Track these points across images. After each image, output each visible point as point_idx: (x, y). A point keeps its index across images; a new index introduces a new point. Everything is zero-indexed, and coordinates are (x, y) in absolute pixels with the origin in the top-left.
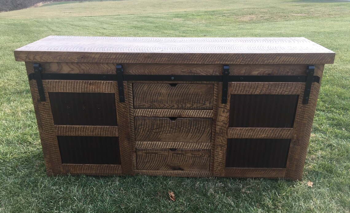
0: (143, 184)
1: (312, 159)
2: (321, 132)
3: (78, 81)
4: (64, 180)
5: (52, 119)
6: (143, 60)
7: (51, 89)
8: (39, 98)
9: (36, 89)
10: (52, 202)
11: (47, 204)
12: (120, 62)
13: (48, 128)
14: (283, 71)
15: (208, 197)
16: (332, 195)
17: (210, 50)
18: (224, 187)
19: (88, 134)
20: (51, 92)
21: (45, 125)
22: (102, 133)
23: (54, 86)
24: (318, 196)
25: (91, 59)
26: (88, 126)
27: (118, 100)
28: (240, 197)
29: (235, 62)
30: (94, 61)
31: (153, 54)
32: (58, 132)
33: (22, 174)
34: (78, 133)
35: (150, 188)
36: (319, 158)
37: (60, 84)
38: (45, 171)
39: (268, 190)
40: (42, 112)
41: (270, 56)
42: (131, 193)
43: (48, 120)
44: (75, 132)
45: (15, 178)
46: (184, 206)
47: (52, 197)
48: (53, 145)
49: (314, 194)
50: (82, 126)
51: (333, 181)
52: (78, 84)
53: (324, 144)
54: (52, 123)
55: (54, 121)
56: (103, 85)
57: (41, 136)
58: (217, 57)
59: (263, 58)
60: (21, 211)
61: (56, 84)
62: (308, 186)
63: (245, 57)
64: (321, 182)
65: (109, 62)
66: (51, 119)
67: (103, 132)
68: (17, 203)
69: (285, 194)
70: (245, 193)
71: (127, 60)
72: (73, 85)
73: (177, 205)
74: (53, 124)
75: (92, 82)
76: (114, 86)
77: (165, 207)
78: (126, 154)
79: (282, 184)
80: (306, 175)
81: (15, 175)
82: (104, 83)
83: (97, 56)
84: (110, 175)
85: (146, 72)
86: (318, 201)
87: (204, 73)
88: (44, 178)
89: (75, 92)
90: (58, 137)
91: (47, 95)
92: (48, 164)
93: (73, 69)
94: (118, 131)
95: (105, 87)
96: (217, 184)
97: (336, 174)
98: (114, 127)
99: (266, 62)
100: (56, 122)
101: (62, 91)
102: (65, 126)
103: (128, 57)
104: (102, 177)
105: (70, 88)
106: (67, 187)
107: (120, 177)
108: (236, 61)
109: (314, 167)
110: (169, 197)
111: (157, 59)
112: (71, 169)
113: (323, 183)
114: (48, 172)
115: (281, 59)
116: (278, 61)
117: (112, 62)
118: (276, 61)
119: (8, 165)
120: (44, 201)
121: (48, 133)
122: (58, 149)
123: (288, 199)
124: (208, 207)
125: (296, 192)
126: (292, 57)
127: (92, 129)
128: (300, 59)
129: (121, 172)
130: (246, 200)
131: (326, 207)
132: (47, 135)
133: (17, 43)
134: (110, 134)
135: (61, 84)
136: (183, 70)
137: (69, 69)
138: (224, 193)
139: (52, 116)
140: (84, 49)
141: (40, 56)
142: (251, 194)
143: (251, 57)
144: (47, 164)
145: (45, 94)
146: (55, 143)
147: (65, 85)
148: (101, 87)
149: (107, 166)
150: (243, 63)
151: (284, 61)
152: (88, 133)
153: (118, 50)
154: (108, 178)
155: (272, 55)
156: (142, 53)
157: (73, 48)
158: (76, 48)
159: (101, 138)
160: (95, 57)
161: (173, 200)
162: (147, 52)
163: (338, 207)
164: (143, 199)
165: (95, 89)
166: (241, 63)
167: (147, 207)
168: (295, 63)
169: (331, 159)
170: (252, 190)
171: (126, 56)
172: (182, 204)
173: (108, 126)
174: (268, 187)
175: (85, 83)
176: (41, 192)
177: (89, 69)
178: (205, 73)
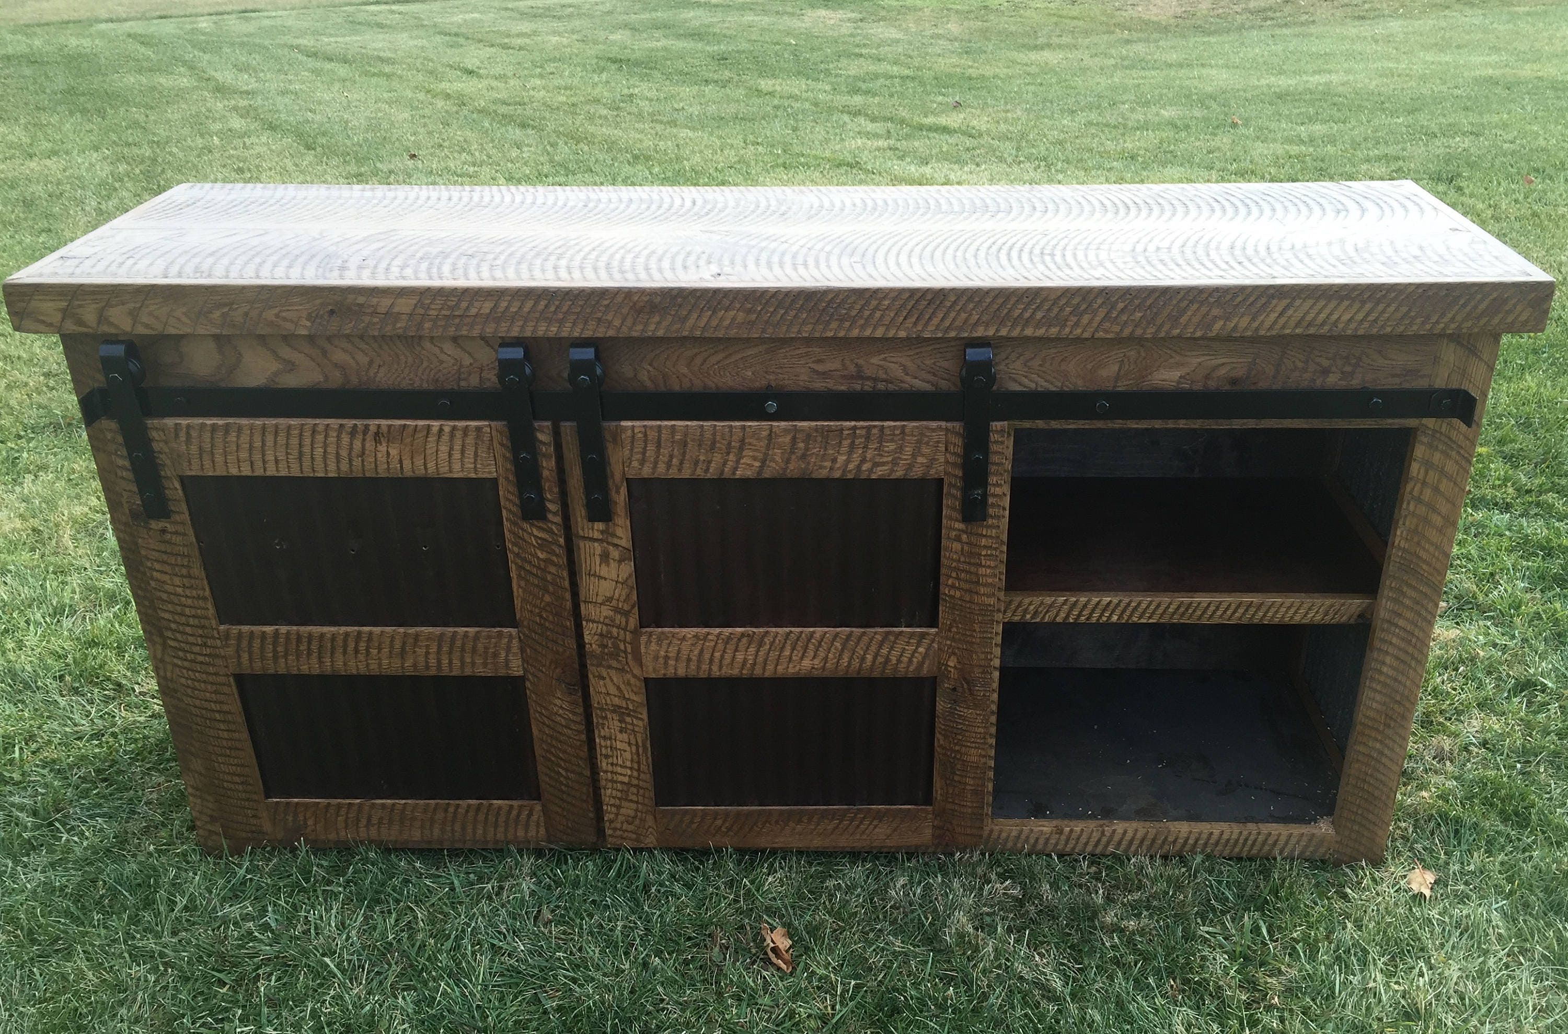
0: (646, 888)
1: (1440, 757)
2: (1487, 618)
3: (317, 421)
4: (279, 873)
5: (205, 599)
6: (629, 322)
7: (189, 462)
8: (139, 502)
9: (120, 462)
10: (222, 984)
11: (202, 993)
12: (515, 332)
13: (191, 639)
14: (1300, 365)
15: (943, 952)
16: (1519, 935)
17: (952, 266)
18: (1020, 902)
19: (380, 665)
20: (193, 473)
21: (173, 626)
22: (445, 662)
23: (207, 446)
24: (1454, 939)
25: (375, 320)
26: (377, 630)
27: (515, 509)
28: (1093, 950)
29: (1067, 330)
30: (388, 330)
31: (674, 293)
32: (239, 657)
33: (85, 843)
34: (332, 661)
35: (679, 910)
36: (1472, 748)
37: (232, 437)
38: (192, 828)
39: (1223, 913)
40: (157, 566)
41: (1239, 299)
42: (591, 933)
43: (189, 602)
44: (320, 657)
45: (53, 865)
46: (834, 996)
47: (222, 957)
48: (218, 716)
49: (1438, 930)
50: (349, 629)
51: (1527, 867)
52: (320, 438)
53: (1499, 679)
54: (206, 618)
55: (216, 605)
56: (438, 441)
57: (162, 673)
58: (984, 305)
59: (1204, 309)
60: (80, 1028)
61: (212, 438)
62: (1411, 889)
63: (1117, 302)
64: (1473, 873)
65: (465, 333)
66: (199, 598)
67: (450, 653)
68: (65, 990)
69: (1303, 932)
70: (1116, 929)
71: (550, 321)
72: (294, 441)
73: (799, 992)
74: (214, 622)
75: (384, 429)
76: (490, 447)
77: (744, 1004)
78: (565, 752)
79: (1291, 887)
80: (1405, 838)
81: (51, 851)
82: (441, 430)
83: (404, 306)
84: (490, 846)
85: (644, 377)
86: (1455, 966)
87: (923, 381)
88: (188, 863)
89: (308, 473)
90: (239, 679)
91: (175, 490)
92: (200, 797)
93: (291, 366)
94: (522, 650)
95: (451, 449)
96: (986, 888)
97: (1544, 833)
98: (500, 634)
99: (1218, 325)
100: (227, 614)
101: (246, 471)
102: (269, 629)
103: (552, 309)
104: (454, 853)
105: (281, 456)
106: (294, 906)
107: (539, 853)
108: (1077, 324)
109: (1443, 797)
110: (766, 953)
111: (695, 315)
112: (310, 822)
113: (1482, 873)
114: (201, 832)
115: (1290, 312)
116: (1275, 322)
117: (476, 332)
118: (1268, 322)
119: (16, 799)
120: (187, 979)
121: (192, 661)
122: (245, 735)
123: (1312, 958)
124: (945, 999)
125: (1356, 921)
126: (1346, 303)
127: (398, 645)
128: (1383, 312)
129: (542, 831)
130: (1118, 964)
131: (1490, 997)
132: (188, 669)
133: (48, 162)
134: (485, 665)
135: (238, 437)
136: (820, 368)
137: (274, 366)
138: (1020, 930)
139: (205, 582)
140: (343, 268)
141: (131, 306)
142: (1142, 932)
143: (1148, 303)
144: (199, 801)
145: (166, 484)
146: (225, 708)
147: (258, 444)
148: (428, 452)
149: (478, 809)
150: (1106, 331)
151: (1305, 324)
152: (380, 659)
153: (504, 269)
154: (485, 859)
155: (1249, 295)
156: (618, 291)
157: (285, 262)
158: (301, 260)
159: (440, 682)
160: (396, 309)
161: (784, 966)
162: (646, 282)
163: (1545, 995)
164: (645, 965)
165: (401, 462)
166: (1101, 334)
167: (662, 1000)
168: (1361, 332)
169: (1526, 754)
170: (1151, 917)
171: (543, 303)
172: (825, 986)
173: (472, 630)
174: (1224, 900)
175: (353, 432)
176: (174, 933)
177: (371, 362)
178: (931, 378)
